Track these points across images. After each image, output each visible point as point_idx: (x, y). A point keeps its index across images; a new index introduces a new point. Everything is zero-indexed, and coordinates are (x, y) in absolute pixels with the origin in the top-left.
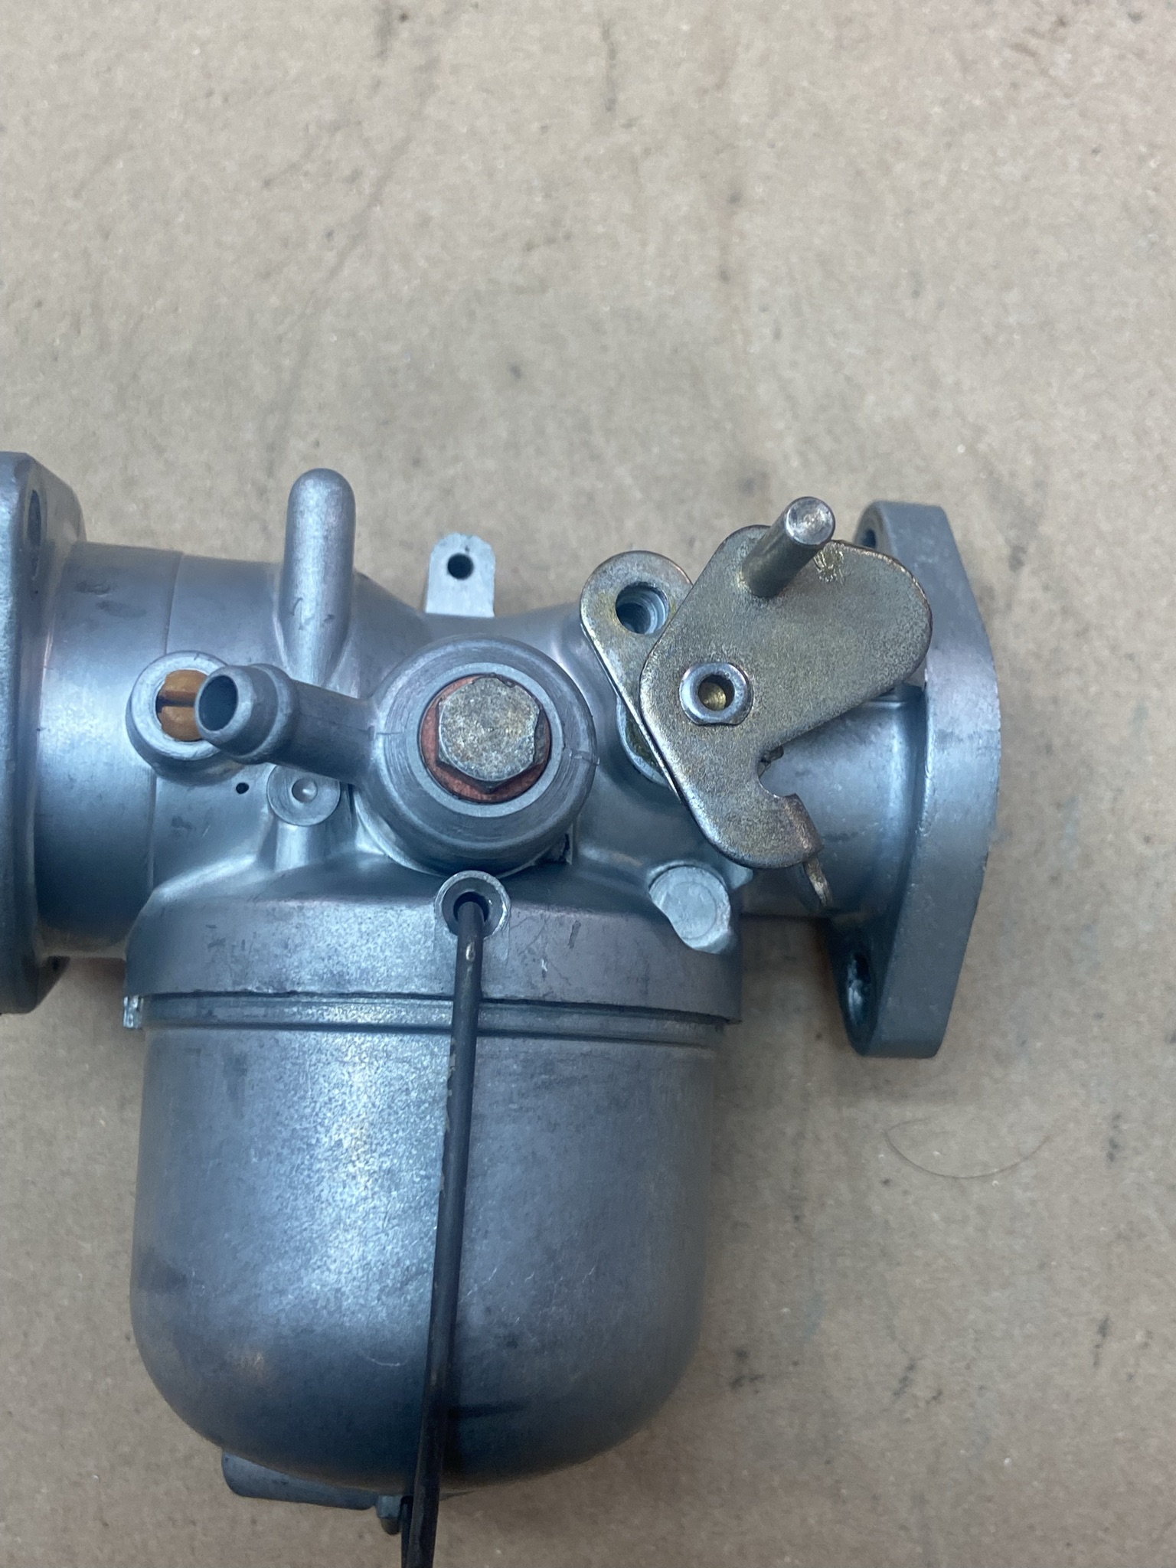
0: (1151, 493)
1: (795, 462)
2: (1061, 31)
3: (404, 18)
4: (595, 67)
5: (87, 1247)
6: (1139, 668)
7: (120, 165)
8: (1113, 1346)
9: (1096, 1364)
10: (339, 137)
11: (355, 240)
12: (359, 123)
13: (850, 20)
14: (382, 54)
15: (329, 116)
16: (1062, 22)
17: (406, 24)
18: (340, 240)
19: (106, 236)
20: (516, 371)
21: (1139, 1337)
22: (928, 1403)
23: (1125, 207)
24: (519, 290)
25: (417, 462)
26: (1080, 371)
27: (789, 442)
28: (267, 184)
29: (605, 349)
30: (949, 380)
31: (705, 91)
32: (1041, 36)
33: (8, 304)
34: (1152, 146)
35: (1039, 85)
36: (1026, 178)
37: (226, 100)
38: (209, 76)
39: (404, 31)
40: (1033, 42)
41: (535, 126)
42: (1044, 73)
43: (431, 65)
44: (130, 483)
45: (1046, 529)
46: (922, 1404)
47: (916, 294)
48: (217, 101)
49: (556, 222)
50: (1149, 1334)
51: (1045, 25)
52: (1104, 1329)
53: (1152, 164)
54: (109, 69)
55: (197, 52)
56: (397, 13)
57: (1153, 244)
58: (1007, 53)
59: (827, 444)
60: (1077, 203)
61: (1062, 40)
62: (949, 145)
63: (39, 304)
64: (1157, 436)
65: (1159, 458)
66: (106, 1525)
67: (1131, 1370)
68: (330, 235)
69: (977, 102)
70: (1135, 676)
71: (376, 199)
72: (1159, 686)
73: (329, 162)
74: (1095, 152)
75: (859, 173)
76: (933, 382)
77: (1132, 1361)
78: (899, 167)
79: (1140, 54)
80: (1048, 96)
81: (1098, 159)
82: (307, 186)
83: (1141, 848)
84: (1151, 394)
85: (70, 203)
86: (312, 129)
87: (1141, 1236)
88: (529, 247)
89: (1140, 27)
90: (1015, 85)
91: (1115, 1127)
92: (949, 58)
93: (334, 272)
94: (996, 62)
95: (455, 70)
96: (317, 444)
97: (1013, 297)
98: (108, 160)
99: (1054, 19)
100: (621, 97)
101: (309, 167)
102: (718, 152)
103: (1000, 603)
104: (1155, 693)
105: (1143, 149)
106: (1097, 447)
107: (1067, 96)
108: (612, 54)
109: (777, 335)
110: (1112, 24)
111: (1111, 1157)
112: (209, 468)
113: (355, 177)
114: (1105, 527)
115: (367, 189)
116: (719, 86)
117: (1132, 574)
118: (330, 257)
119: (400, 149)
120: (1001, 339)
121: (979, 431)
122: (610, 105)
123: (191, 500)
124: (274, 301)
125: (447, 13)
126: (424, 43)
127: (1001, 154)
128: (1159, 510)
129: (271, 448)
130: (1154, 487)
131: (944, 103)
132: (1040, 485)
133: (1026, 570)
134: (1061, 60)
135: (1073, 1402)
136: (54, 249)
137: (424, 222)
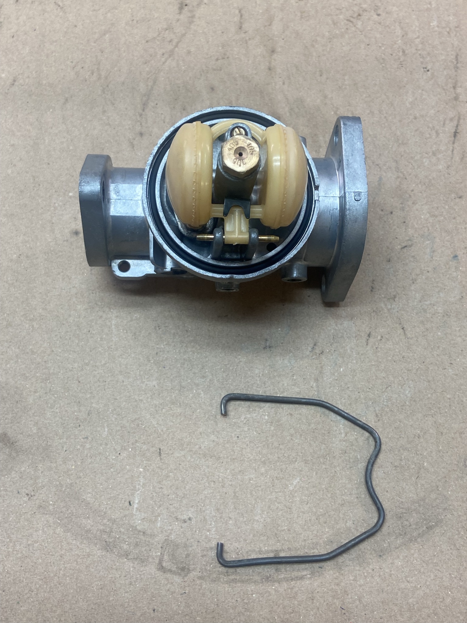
0: (383, 125)
1: (288, 114)
2: (359, 17)
3: (186, 5)
4: (237, 19)
5: (79, 307)
6: (380, 168)
7: (107, 36)
8: (371, 340)
9: (367, 344)
10: (167, 31)
11: (170, 56)
12: (173, 28)
13: (304, 12)
14: (180, 13)
15: (165, 27)
16: (359, 15)
17: (186, 7)
18: (166, 56)
19: (102, 52)
20: (212, 89)
21: (379, 338)
23: (376, 58)
24: (214, 70)
25: (184, 110)
26: (364, 95)
27: (287, 109)
28: (147, 42)
29: (237, 85)
30: (330, 96)
31: (266, 26)
32: (354, 18)
33: (74, 68)
34: (383, 44)
35: (353, 29)
36: (350, 50)
37: (137, 22)
38: (133, 16)
39: (186, 8)
40: (352, 19)
41: (220, 32)
42: (355, 26)
43: (193, 17)
44: (104, 112)
46: (318, 355)
47: (321, 76)
48: (135, 22)
49: (225, 54)
50: (382, 337)
51: (355, 16)
52: (369, 335)
53: (383, 48)
54: (106, 14)
55: (130, 11)
56: (185, 4)
57: (383, 67)
58: (346, 21)
59: (296, 110)
60: (364, 57)
61: (359, 19)
62: (330, 42)
63: (82, 68)
64: (385, 112)
65: (385, 117)
66: (79, 382)
67: (377, 346)
68: (163, 54)
69: (337, 32)
70: (379, 170)
71: (176, 46)
72: (385, 172)
73: (164, 37)
74: (368, 45)
75: (306, 47)
76: (325, 97)
77: (377, 344)
78: (317, 46)
79: (380, 23)
80: (356, 31)
81: (369, 46)
82: (158, 43)
83: (381, 212)
84: (383, 102)
85: (93, 44)
86: (160, 29)
87: (380, 311)
88: (217, 60)
89: (379, 17)
90: (347, 29)
91: (373, 283)
92: (330, 22)
93: (164, 63)
94: (342, 23)
95: (199, 18)
96: (157, 104)
97: (346, 78)
98: (105, 34)
99: (357, 14)
100: (243, 26)
101: (158, 38)
102: (269, 40)
104: (384, 174)
105: (380, 45)
106: (369, 114)
107: (361, 32)
108: (241, 16)
109: (284, 84)
110: (372, 16)
112: (126, 109)
113: (171, 41)
114: (371, 133)
115: (174, 44)
116: (270, 25)
117: (378, 145)
118: (163, 59)
119: (184, 35)
120: (344, 87)
121: (338, 109)
122: (240, 28)
123: (121, 117)
124: (147, 69)
125: (198, 5)
126: (191, 11)
127: (343, 44)
128: (385, 129)
129: (144, 105)
130: (384, 124)
131: (329, 32)
134: (359, 24)
135: (360, 355)
136: (88, 55)
137: (189, 52)
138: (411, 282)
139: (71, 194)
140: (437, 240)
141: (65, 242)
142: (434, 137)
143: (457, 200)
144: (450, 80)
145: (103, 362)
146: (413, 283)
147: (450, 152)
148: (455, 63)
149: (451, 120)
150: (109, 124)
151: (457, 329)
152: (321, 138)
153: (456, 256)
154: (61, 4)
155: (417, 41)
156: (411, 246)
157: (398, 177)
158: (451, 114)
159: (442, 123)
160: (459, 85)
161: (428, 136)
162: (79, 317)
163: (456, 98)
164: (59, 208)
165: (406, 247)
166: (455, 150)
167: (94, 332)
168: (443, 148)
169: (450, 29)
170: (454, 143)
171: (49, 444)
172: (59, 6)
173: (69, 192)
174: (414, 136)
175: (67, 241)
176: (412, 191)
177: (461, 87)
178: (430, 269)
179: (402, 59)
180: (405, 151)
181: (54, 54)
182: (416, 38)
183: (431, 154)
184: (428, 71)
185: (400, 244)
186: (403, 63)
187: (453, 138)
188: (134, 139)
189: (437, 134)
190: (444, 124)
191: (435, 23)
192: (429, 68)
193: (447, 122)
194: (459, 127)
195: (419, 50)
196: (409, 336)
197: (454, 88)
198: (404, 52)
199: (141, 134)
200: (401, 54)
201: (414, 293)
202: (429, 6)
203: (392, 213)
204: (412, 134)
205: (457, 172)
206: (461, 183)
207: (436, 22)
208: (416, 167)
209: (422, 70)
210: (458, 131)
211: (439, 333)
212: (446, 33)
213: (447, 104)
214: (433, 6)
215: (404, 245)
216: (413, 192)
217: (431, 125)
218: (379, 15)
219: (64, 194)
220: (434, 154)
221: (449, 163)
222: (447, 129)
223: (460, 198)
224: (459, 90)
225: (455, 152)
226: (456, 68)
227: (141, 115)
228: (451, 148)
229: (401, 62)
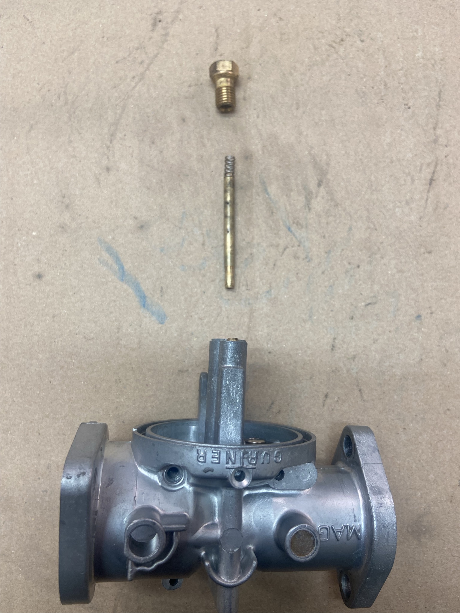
0: (358, 169)
1: (261, 152)
2: (342, 43)
3: (160, 21)
4: (212, 39)
5: (40, 356)
6: (351, 216)
7: (76, 54)
8: (329, 401)
9: (324, 405)
10: (139, 51)
11: (140, 81)
12: (145, 48)
13: (284, 34)
14: (153, 30)
15: (136, 46)
16: (342, 40)
17: (161, 23)
18: (136, 79)
19: (70, 73)
20: (184, 120)
21: (336, 399)
22: (276, 413)
23: (356, 91)
24: (186, 98)
25: (153, 143)
26: (341, 134)
27: (259, 146)
28: (117, 62)
29: (209, 116)
30: (305, 133)
31: (243, 48)
32: (336, 43)
33: (40, 90)
34: (365, 75)
35: (335, 56)
36: (330, 80)
37: (108, 39)
38: (103, 32)
39: (160, 25)
40: (334, 45)
41: (195, 53)
42: (336, 53)
43: (167, 35)
44: (70, 142)
45: (329, 176)
46: (275, 414)
47: (297, 109)
48: (105, 39)
49: (198, 80)
50: (339, 398)
51: (338, 40)
52: (326, 396)
53: (364, 80)
54: (76, 29)
55: (101, 26)
56: (158, 20)
57: (363, 101)
58: (327, 47)
59: (270, 148)
60: (344, 88)
61: (342, 45)
62: (309, 70)
63: (49, 91)
64: (360, 153)
65: (361, 159)
66: (39, 434)
67: (333, 408)
68: (134, 77)
69: (318, 59)
70: (349, 218)
71: (148, 69)
72: (356, 222)
73: (135, 58)
74: (349, 75)
75: (284, 75)
76: (301, 134)
77: (333, 405)
78: (295, 74)
79: (363, 51)
80: (337, 59)
81: (350, 77)
82: (129, 64)
83: (348, 265)
84: (360, 142)
85: (60, 64)
86: (131, 48)
87: (339, 371)
88: (190, 86)
89: (363, 44)
90: (328, 55)
91: (334, 341)
92: (311, 46)
93: (134, 88)
94: (324, 49)
95: (173, 36)
96: (125, 135)
97: (324, 112)
98: (73, 53)
99: (340, 39)
100: (219, 48)
101: (129, 59)
102: (245, 65)
103: (314, 196)
104: (355, 224)
105: (362, 75)
106: (344, 155)
107: (343, 59)
108: (218, 36)
109: (258, 117)
110: (356, 42)
111: (332, 349)
112: (93, 139)
113: (142, 63)
114: (345, 177)
115: (145, 66)
116: (247, 47)
117: (351, 190)
118: (133, 84)
119: (156, 56)
120: (320, 123)
121: (312, 148)
122: (216, 50)
123: (88, 148)
124: (116, 94)
125: (173, 21)
126: (165, 28)
127: (324, 73)
128: (359, 174)
129: (112, 135)
130: (359, 167)
131: (309, 58)
132: (328, 164)
133: (322, 187)
134: (342, 50)
135: (316, 415)
136: (55, 76)
137: (161, 76)
138: (372, 342)
139: (34, 234)
140: (402, 298)
141: (28, 286)
142: (409, 184)
143: (427, 255)
144: (431, 120)
145: (64, 414)
146: (374, 343)
147: (423, 202)
148: (437, 101)
149: (428, 165)
150: (74, 156)
151: (413, 393)
152: (293, 181)
153: (419, 317)
154: (30, 18)
155: (401, 73)
156: (375, 303)
157: (368, 228)
158: (428, 160)
159: (418, 168)
160: (440, 126)
161: (403, 182)
162: (41, 367)
163: (435, 141)
164: (22, 249)
165: (370, 304)
166: (429, 199)
167: (55, 383)
168: (417, 196)
169: (435, 62)
170: (428, 191)
171: (10, 495)
172: (28, 20)
173: (33, 231)
174: (389, 182)
175: (30, 284)
176: (382, 243)
177: (442, 128)
178: (392, 329)
179: (383, 94)
180: (377, 199)
181: (20, 74)
182: (399, 70)
183: (404, 203)
184: (409, 108)
185: (364, 301)
186: (384, 98)
187: (429, 186)
188: (100, 174)
189: (413, 180)
190: (421, 170)
191: (419, 54)
192: (410, 104)
193: (424, 167)
194: (436, 174)
195: (402, 84)
196: (366, 398)
197: (435, 128)
198: (386, 85)
199: (108, 169)
200: (382, 87)
201: (374, 353)
202: (415, 34)
203: (358, 267)
204: (387, 179)
205: (429, 224)
206: (432, 236)
207: (421, 53)
208: (387, 217)
209: (403, 107)
210: (434, 178)
211: (395, 397)
212: (430, 65)
213: (425, 146)
214: (419, 34)
215: (368, 302)
216: (382, 245)
217: (407, 171)
218: (362, 41)
219: (28, 233)
220: (407, 203)
221: (422, 214)
222: (423, 176)
223: (430, 252)
224: (439, 132)
225: (429, 202)
226: (438, 106)
227: (108, 147)
228: (425, 197)
229: (382, 96)
